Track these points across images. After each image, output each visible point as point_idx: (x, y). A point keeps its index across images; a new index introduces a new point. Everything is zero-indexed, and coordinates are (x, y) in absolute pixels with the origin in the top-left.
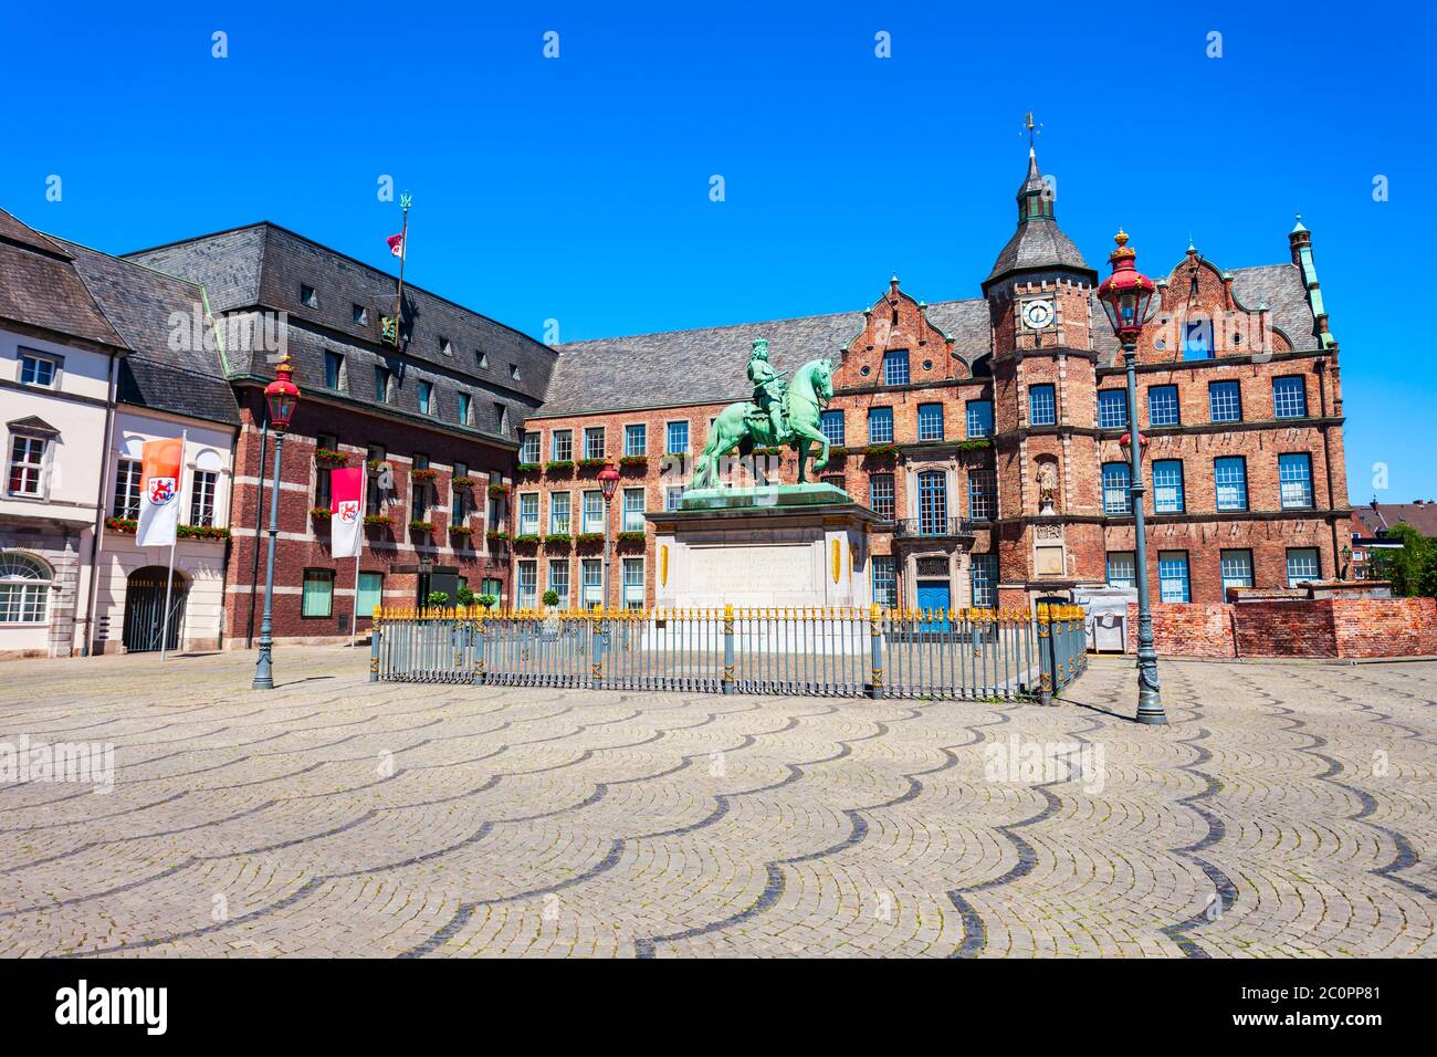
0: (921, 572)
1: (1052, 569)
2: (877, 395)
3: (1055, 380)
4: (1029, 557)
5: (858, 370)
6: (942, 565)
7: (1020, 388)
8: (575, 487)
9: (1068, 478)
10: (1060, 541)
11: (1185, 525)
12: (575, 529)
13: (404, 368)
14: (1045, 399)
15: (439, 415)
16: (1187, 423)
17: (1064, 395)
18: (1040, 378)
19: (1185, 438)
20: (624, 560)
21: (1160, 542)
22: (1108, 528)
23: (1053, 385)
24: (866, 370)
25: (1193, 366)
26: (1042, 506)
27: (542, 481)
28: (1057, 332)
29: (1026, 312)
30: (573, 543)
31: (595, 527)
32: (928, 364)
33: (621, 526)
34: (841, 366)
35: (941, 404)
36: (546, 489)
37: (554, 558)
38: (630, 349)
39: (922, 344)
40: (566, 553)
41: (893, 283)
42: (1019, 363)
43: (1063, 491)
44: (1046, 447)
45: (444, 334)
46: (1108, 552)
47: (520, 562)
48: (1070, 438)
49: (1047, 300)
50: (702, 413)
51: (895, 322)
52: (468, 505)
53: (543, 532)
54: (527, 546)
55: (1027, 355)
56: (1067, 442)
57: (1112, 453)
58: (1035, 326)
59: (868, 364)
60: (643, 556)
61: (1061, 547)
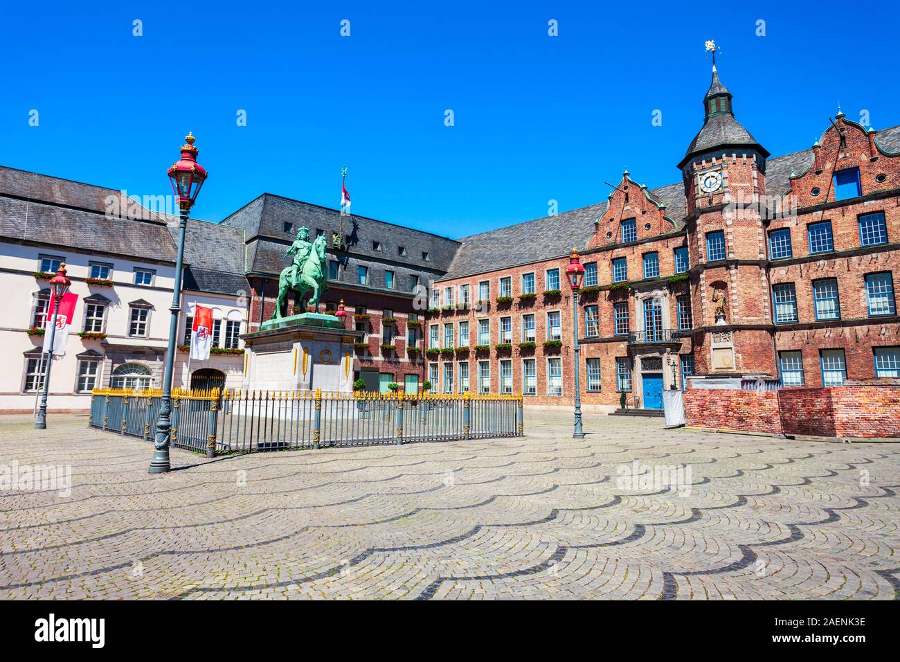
0: (644, 367)
1: (725, 364)
2: (616, 250)
3: (724, 228)
4: (708, 356)
5: (605, 235)
6: (657, 363)
7: (700, 236)
9: (734, 297)
10: (730, 344)
11: (840, 329)
12: (456, 345)
13: (348, 260)
14: (718, 242)
15: (371, 284)
16: (839, 249)
17: (730, 237)
18: (713, 227)
19: (838, 261)
20: (480, 362)
21: (820, 342)
22: (778, 333)
23: (722, 231)
24: (610, 234)
25: (843, 204)
26: (717, 319)
27: (440, 317)
28: (724, 193)
29: (702, 182)
31: (466, 343)
32: (648, 226)
33: (478, 342)
34: (595, 233)
35: (657, 252)
36: (441, 322)
37: (446, 362)
38: (497, 236)
39: (644, 213)
40: (451, 359)
41: (625, 175)
42: (698, 218)
43: (731, 307)
44: (718, 276)
45: (376, 240)
46: (779, 351)
47: (431, 364)
48: (736, 268)
49: (717, 171)
50: (518, 271)
51: (627, 199)
52: (394, 333)
53: (441, 347)
54: (433, 355)
55: (703, 212)
56: (733, 272)
57: (779, 277)
58: (709, 190)
59: (611, 230)
60: (489, 360)
61: (731, 348)
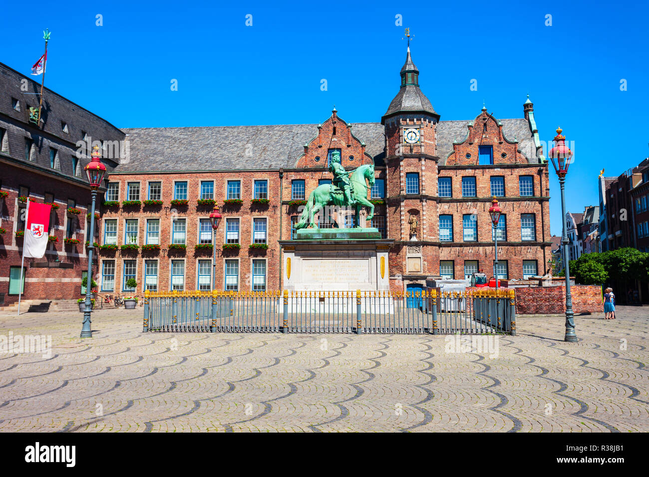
1: (415, 269)
2: (324, 173)
3: (419, 171)
4: (404, 263)
5: (314, 158)
7: (402, 174)
8: (142, 217)
9: (425, 222)
10: (420, 255)
11: (477, 248)
12: (141, 242)
13: (42, 140)
14: (414, 180)
15: (61, 170)
16: (480, 196)
17: (424, 179)
18: (412, 169)
19: (479, 204)
20: (172, 260)
21: (465, 256)
22: (441, 248)
23: (418, 173)
24: (318, 158)
25: (483, 168)
26: (411, 236)
27: (119, 212)
28: (421, 146)
29: (406, 134)
30: (140, 250)
31: (153, 241)
32: (352, 157)
33: (171, 240)
34: (304, 155)
36: (121, 217)
37: (126, 259)
39: (349, 146)
40: (136, 256)
41: (334, 112)
42: (402, 160)
43: (422, 229)
44: (414, 205)
45: (63, 119)
46: (441, 261)
47: (103, 261)
48: (426, 201)
49: (416, 129)
50: (222, 177)
51: (334, 133)
52: (76, 225)
53: (120, 243)
54: (109, 251)
55: (405, 156)
56: (424, 203)
57: (444, 210)
58: (410, 142)
59: (319, 155)
60: (185, 259)
61: (420, 258)
